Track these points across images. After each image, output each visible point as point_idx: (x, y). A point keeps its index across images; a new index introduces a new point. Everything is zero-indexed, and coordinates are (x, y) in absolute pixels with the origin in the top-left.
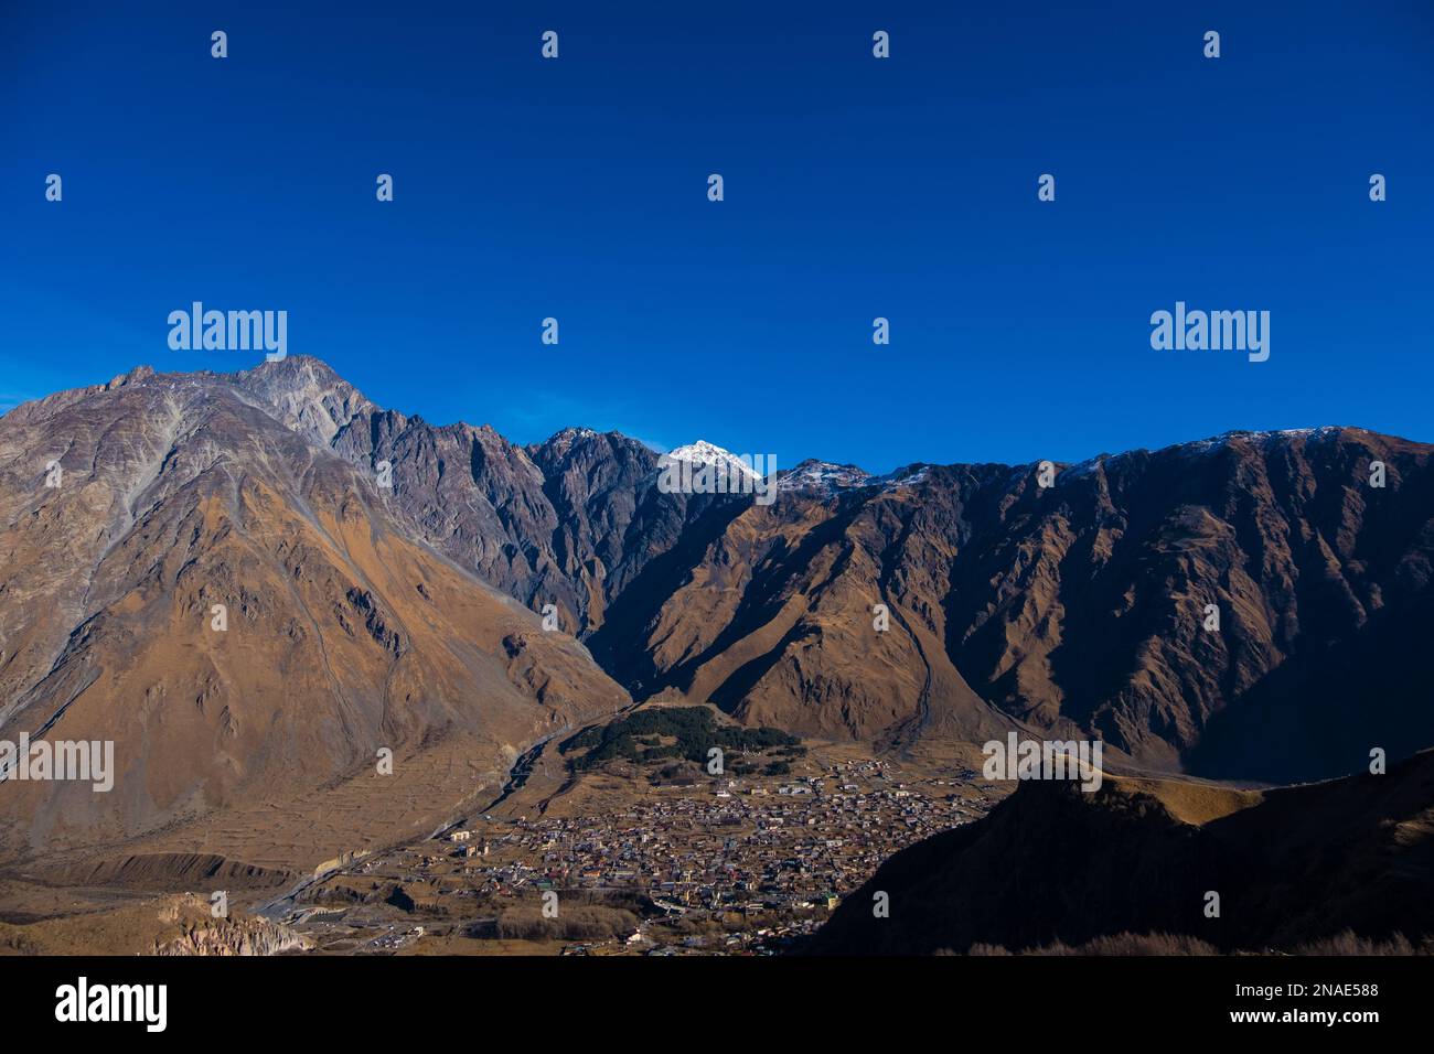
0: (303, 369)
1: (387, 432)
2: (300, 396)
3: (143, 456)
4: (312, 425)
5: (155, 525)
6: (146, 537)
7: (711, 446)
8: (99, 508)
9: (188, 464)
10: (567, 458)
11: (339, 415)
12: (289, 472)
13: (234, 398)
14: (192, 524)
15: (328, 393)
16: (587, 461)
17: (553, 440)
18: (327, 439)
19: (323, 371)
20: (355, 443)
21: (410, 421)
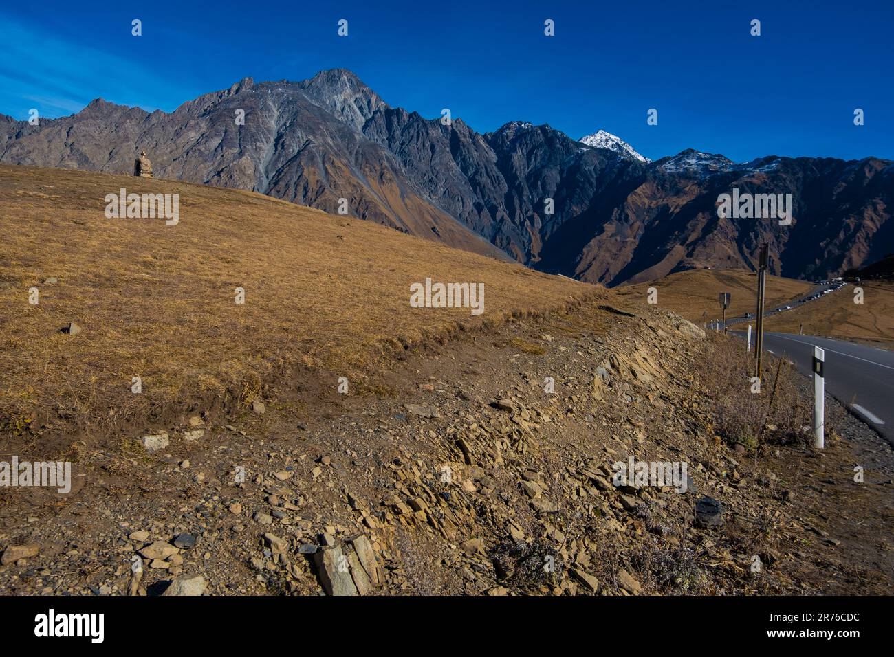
0: (342, 79)
1: (396, 123)
2: (341, 97)
3: (263, 139)
4: (350, 118)
5: (282, 184)
6: (278, 192)
7: (608, 134)
8: (249, 172)
9: (290, 145)
10: (513, 142)
11: (366, 111)
12: (345, 151)
13: (306, 100)
14: (302, 184)
15: (358, 96)
16: (527, 146)
17: (502, 130)
18: (360, 127)
19: (353, 80)
20: (378, 131)
21: (410, 116)
